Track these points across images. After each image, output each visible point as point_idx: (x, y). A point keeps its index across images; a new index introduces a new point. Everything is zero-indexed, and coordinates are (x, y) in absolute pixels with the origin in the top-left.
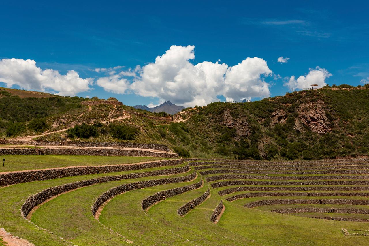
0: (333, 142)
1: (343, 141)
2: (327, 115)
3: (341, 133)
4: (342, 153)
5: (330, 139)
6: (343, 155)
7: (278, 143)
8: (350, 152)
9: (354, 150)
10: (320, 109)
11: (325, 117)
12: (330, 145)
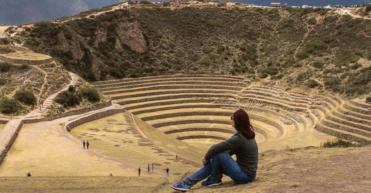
0: (152, 60)
1: (160, 59)
2: (144, 35)
3: (157, 52)
4: (161, 70)
5: (149, 57)
6: (162, 72)
7: (105, 63)
8: (167, 70)
9: (170, 67)
10: (137, 29)
11: (142, 36)
12: (150, 63)
